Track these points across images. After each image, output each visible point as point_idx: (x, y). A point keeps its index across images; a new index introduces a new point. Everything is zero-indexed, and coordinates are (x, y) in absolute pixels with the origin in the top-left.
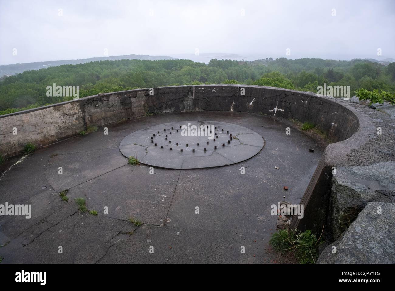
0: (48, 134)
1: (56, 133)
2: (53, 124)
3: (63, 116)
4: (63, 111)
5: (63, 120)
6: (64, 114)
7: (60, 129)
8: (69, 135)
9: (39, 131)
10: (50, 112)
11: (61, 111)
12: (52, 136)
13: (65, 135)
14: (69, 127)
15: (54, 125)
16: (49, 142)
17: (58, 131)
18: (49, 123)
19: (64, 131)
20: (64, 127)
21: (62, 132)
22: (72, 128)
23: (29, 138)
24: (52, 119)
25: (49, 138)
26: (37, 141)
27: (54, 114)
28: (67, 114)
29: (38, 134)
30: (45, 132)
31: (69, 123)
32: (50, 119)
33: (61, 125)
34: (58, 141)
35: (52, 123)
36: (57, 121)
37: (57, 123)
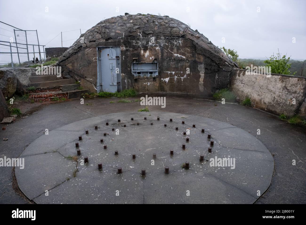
0: (264, 100)
1: (269, 102)
2: (272, 93)
3: (283, 89)
4: (286, 84)
5: (280, 94)
6: (285, 88)
7: (273, 101)
8: (276, 112)
9: (260, 93)
10: (276, 81)
11: (285, 83)
12: (265, 103)
13: (273, 110)
14: (281, 103)
15: (272, 95)
16: (261, 107)
17: (271, 102)
18: (269, 90)
19: (275, 105)
20: (277, 101)
21: (273, 105)
22: (282, 107)
23: (252, 95)
24: (273, 87)
25: (262, 103)
26: (255, 100)
27: (277, 84)
28: (287, 89)
29: (258, 95)
30: (262, 97)
31: (284, 99)
32: (272, 87)
33: (276, 98)
34: (266, 111)
35: (271, 91)
36: (276, 91)
37: (274, 93)
